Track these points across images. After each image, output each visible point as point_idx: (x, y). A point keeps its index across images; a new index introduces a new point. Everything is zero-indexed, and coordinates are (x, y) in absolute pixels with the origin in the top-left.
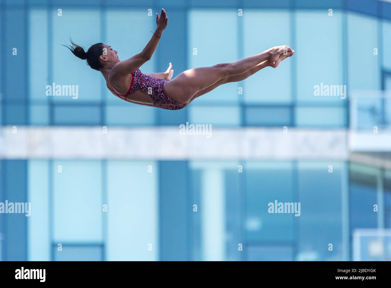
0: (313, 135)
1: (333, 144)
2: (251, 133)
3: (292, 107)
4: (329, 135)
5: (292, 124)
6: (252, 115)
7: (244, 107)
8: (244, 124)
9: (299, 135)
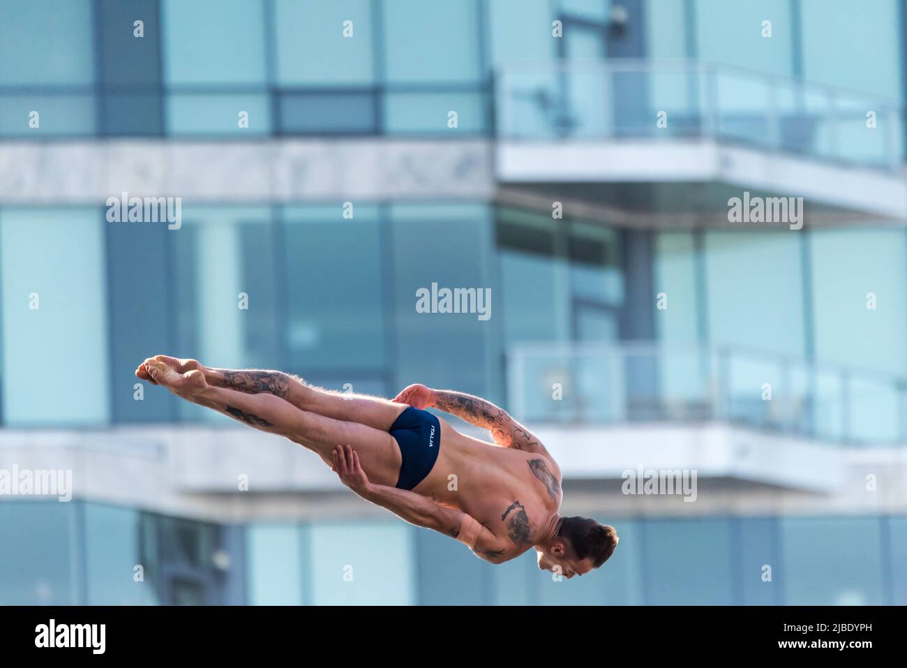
0: (421, 151)
1: (463, 168)
2: (294, 149)
3: (376, 93)
4: (452, 152)
5: (376, 131)
6: (295, 114)
7: (277, 95)
8: (279, 132)
9: (394, 151)
